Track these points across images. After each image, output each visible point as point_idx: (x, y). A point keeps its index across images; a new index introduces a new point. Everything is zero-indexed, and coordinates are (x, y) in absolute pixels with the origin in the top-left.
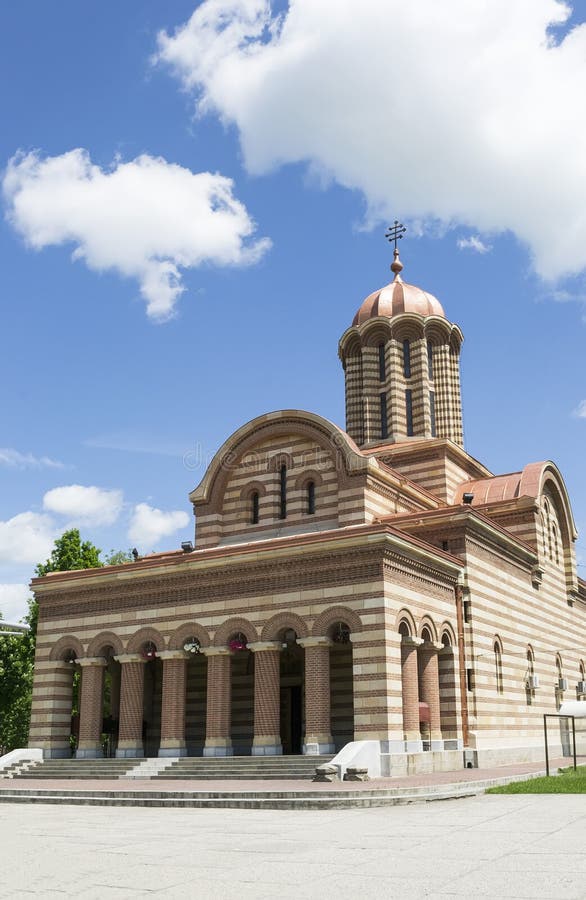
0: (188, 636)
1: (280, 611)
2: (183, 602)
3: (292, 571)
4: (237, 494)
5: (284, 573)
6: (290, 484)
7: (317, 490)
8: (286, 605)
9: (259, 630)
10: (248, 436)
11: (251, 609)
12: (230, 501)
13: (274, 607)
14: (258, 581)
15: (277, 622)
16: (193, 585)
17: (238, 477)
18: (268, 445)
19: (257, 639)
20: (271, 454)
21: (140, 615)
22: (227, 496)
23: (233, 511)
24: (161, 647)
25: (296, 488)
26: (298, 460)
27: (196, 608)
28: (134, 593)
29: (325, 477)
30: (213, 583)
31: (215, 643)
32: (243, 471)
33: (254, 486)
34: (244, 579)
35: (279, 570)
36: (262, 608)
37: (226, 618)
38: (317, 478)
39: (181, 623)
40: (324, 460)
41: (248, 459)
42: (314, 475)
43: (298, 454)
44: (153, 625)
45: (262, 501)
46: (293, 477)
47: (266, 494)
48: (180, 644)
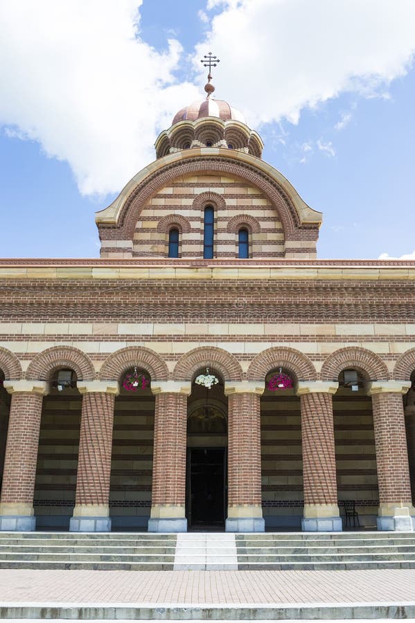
0: (203, 364)
1: (347, 345)
2: (197, 319)
3: (360, 299)
4: (154, 224)
5: (348, 299)
6: (221, 225)
7: (254, 237)
8: (353, 338)
9: (318, 366)
10: (175, 166)
11: (305, 338)
12: (143, 230)
13: (337, 339)
14: (311, 305)
15: (343, 358)
16: (213, 298)
17: (155, 207)
18: (195, 180)
19: (314, 377)
20: (198, 191)
21: (124, 328)
22: (139, 225)
23: (148, 242)
24: (160, 375)
25: (228, 231)
26: (229, 202)
27: (217, 329)
28: (115, 299)
29: (263, 225)
30: (245, 300)
31: (250, 377)
32: (161, 202)
33: (174, 220)
34: (292, 299)
35: (342, 295)
36: (321, 338)
37: (267, 345)
38: (254, 225)
39: (195, 345)
40: (263, 208)
41: (169, 191)
42: (250, 222)
43: (232, 196)
44: (148, 345)
45: (184, 237)
46: (225, 219)
47: (190, 230)
48: (191, 373)
